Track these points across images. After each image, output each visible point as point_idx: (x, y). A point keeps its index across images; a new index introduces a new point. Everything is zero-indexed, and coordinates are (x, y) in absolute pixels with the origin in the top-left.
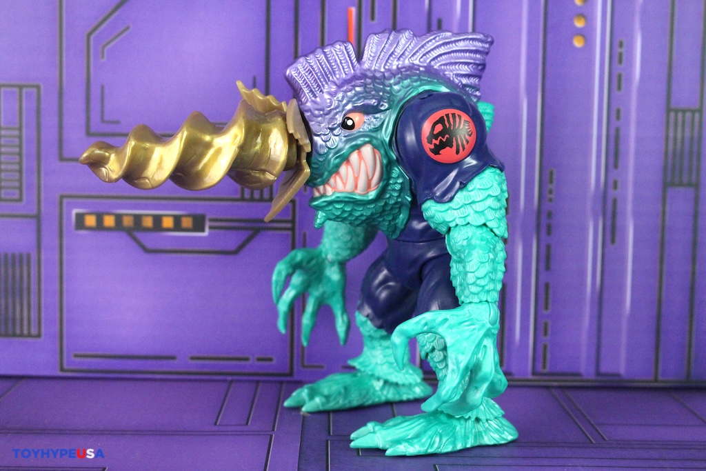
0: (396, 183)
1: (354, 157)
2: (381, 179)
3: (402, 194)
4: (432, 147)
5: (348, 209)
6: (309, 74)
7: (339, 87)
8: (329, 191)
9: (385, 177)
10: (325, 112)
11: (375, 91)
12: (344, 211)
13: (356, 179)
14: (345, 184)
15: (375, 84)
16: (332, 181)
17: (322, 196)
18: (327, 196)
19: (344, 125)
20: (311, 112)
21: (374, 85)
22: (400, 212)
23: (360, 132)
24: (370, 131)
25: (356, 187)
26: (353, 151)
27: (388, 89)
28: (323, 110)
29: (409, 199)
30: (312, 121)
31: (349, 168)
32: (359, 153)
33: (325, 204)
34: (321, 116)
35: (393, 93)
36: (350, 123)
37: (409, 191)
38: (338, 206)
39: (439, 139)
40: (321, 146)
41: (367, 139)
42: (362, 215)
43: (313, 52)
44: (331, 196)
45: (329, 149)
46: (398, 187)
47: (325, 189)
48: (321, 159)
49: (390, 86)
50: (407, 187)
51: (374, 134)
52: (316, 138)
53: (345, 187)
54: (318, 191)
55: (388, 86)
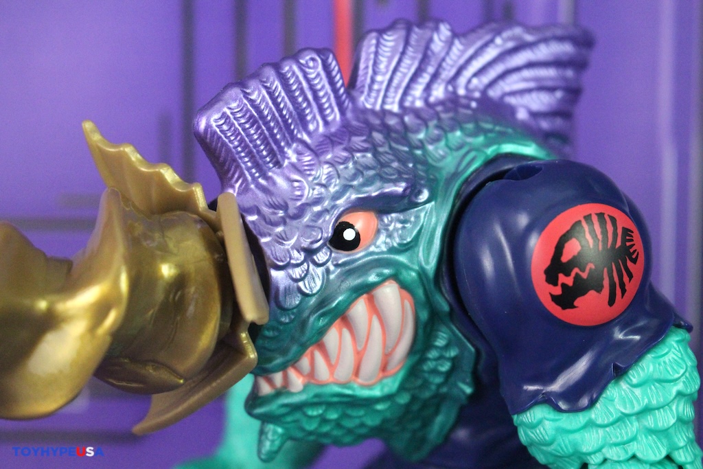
0: (441, 358)
1: (360, 309)
2: (412, 350)
3: (452, 379)
4: (557, 291)
5: (333, 415)
6: (252, 126)
7: (317, 152)
8: (297, 382)
9: (419, 346)
10: (292, 211)
11: (399, 160)
12: (324, 420)
13: (360, 356)
14: (331, 367)
15: (394, 145)
16: (305, 362)
17: (278, 394)
18: (290, 394)
19: (337, 242)
20: (259, 212)
21: (391, 147)
22: (437, 412)
23: (372, 253)
24: (392, 250)
25: (357, 372)
26: (357, 298)
27: (419, 152)
28: (285, 207)
29: (468, 390)
30: (264, 235)
31: (346, 332)
32: (372, 302)
33: (283, 410)
34: (283, 221)
35: (430, 161)
36: (349, 235)
37: (469, 375)
38: (313, 412)
39: (573, 274)
40: (288, 291)
41: (387, 271)
42: (362, 425)
43: (256, 75)
44: (300, 393)
45: (305, 295)
46: (445, 367)
47: (286, 378)
48: (285, 319)
49: (421, 145)
50: (467, 365)
51: (402, 258)
52: (274, 273)
53: (332, 373)
54: (270, 382)
55: (418, 148)
